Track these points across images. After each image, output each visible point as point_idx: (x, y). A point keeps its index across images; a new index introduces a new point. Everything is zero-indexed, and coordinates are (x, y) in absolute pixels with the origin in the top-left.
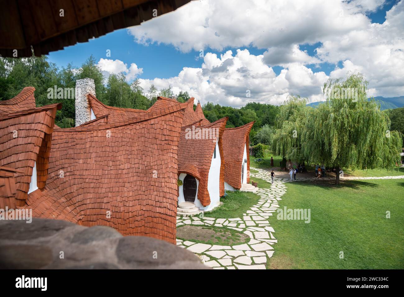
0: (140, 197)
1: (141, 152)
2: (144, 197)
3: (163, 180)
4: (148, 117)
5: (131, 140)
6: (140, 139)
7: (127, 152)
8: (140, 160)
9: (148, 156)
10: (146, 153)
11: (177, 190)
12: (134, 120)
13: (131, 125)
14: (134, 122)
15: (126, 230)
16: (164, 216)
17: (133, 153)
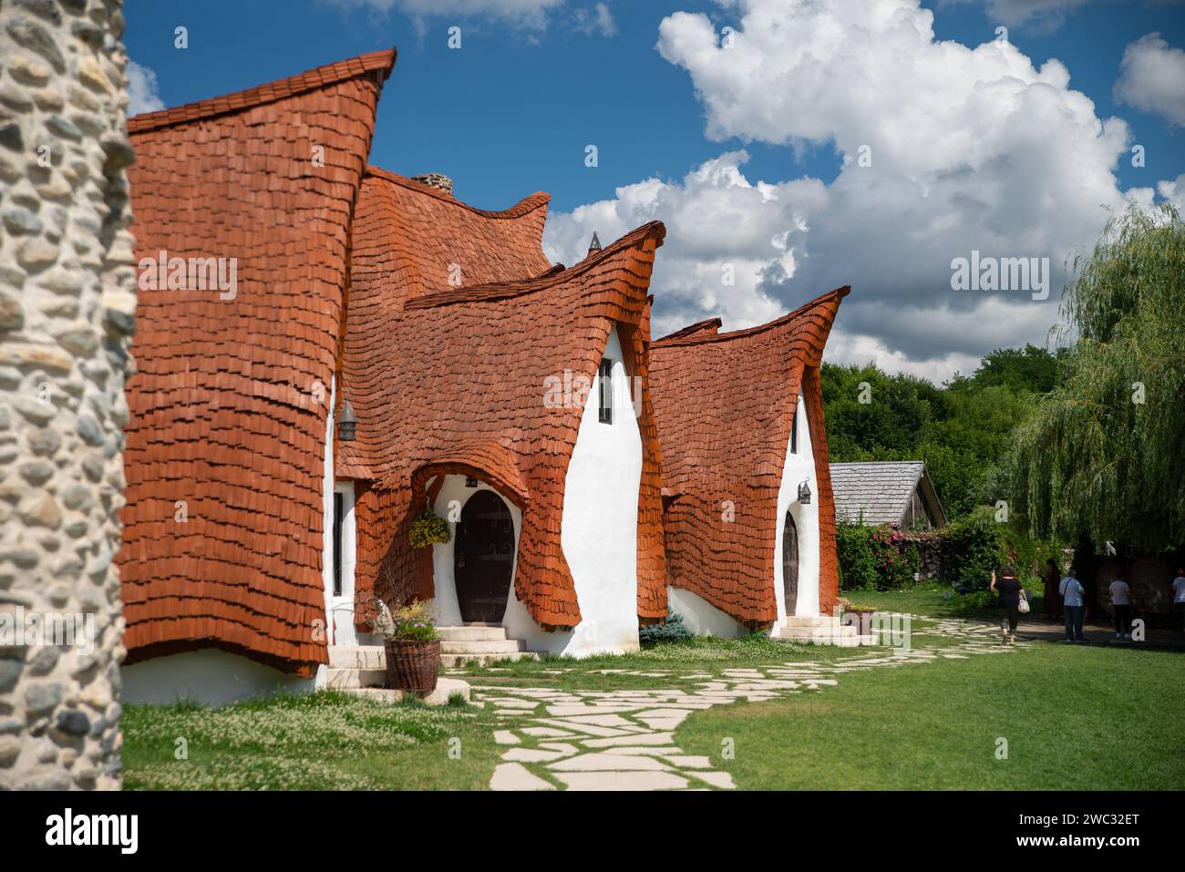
0: (199, 348)
1: (210, 216)
2: (212, 348)
3: (286, 301)
4: (242, 100)
5: (175, 178)
6: (209, 176)
7: (161, 215)
8: (207, 241)
9: (236, 230)
10: (227, 218)
11: (334, 337)
12: (189, 111)
13: (178, 128)
14: (190, 117)
15: (144, 450)
16: (281, 412)
17: (183, 216)
